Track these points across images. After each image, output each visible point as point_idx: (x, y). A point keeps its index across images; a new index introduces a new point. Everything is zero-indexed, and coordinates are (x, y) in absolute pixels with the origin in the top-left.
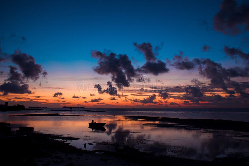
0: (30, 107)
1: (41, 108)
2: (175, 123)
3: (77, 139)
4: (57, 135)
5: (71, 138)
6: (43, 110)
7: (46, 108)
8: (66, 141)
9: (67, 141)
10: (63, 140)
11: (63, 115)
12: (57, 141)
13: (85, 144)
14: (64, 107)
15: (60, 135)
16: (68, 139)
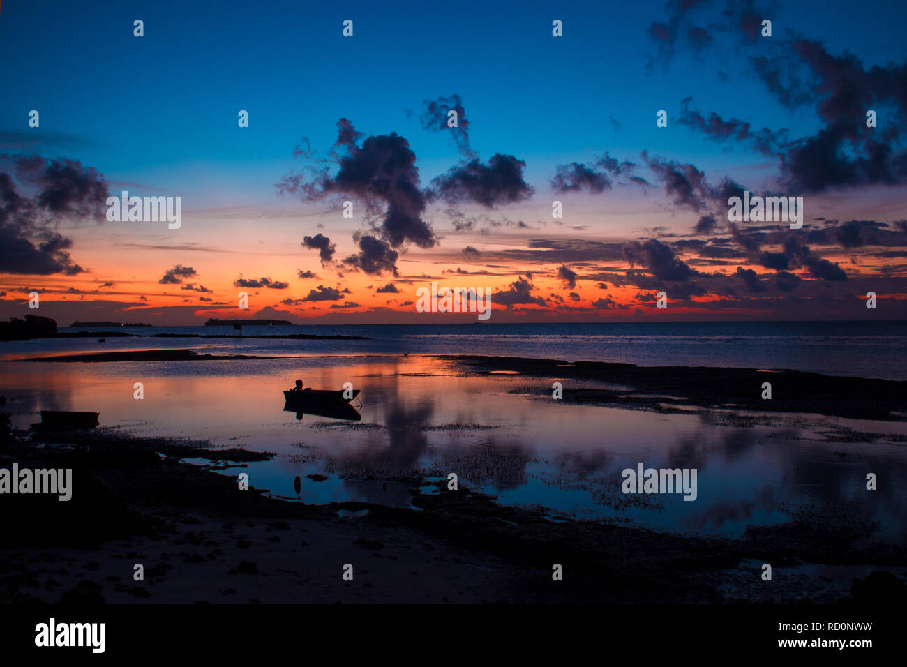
0: (76, 324)
1: (118, 325)
2: (621, 383)
3: (265, 456)
4: (190, 442)
5: (241, 456)
6: (128, 335)
7: (141, 325)
8: (223, 468)
9: (227, 466)
10: (213, 465)
11: (208, 357)
12: (191, 466)
13: (298, 479)
14: (213, 323)
15: (201, 443)
16: (232, 460)
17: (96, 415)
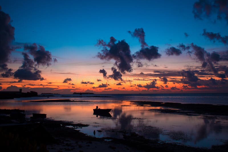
0: (42, 94)
1: (52, 94)
2: (177, 108)
3: (87, 126)
4: (68, 122)
5: (81, 125)
6: (54, 96)
7: (58, 94)
8: (76, 128)
9: (77, 128)
10: (73, 127)
11: (73, 101)
12: (68, 128)
13: (95, 131)
14: (75, 93)
15: (71, 122)
16: (78, 126)
17: (46, 115)
